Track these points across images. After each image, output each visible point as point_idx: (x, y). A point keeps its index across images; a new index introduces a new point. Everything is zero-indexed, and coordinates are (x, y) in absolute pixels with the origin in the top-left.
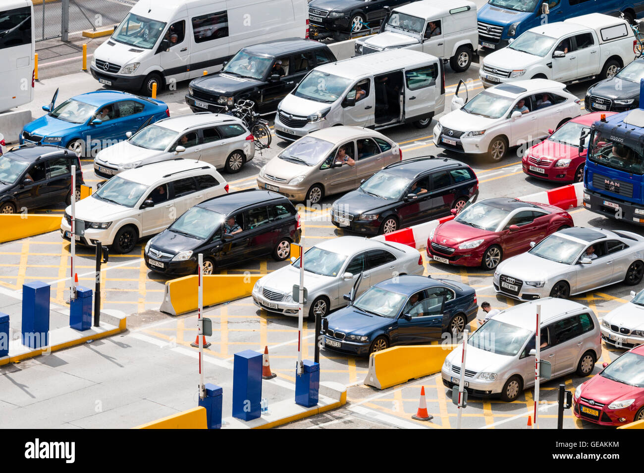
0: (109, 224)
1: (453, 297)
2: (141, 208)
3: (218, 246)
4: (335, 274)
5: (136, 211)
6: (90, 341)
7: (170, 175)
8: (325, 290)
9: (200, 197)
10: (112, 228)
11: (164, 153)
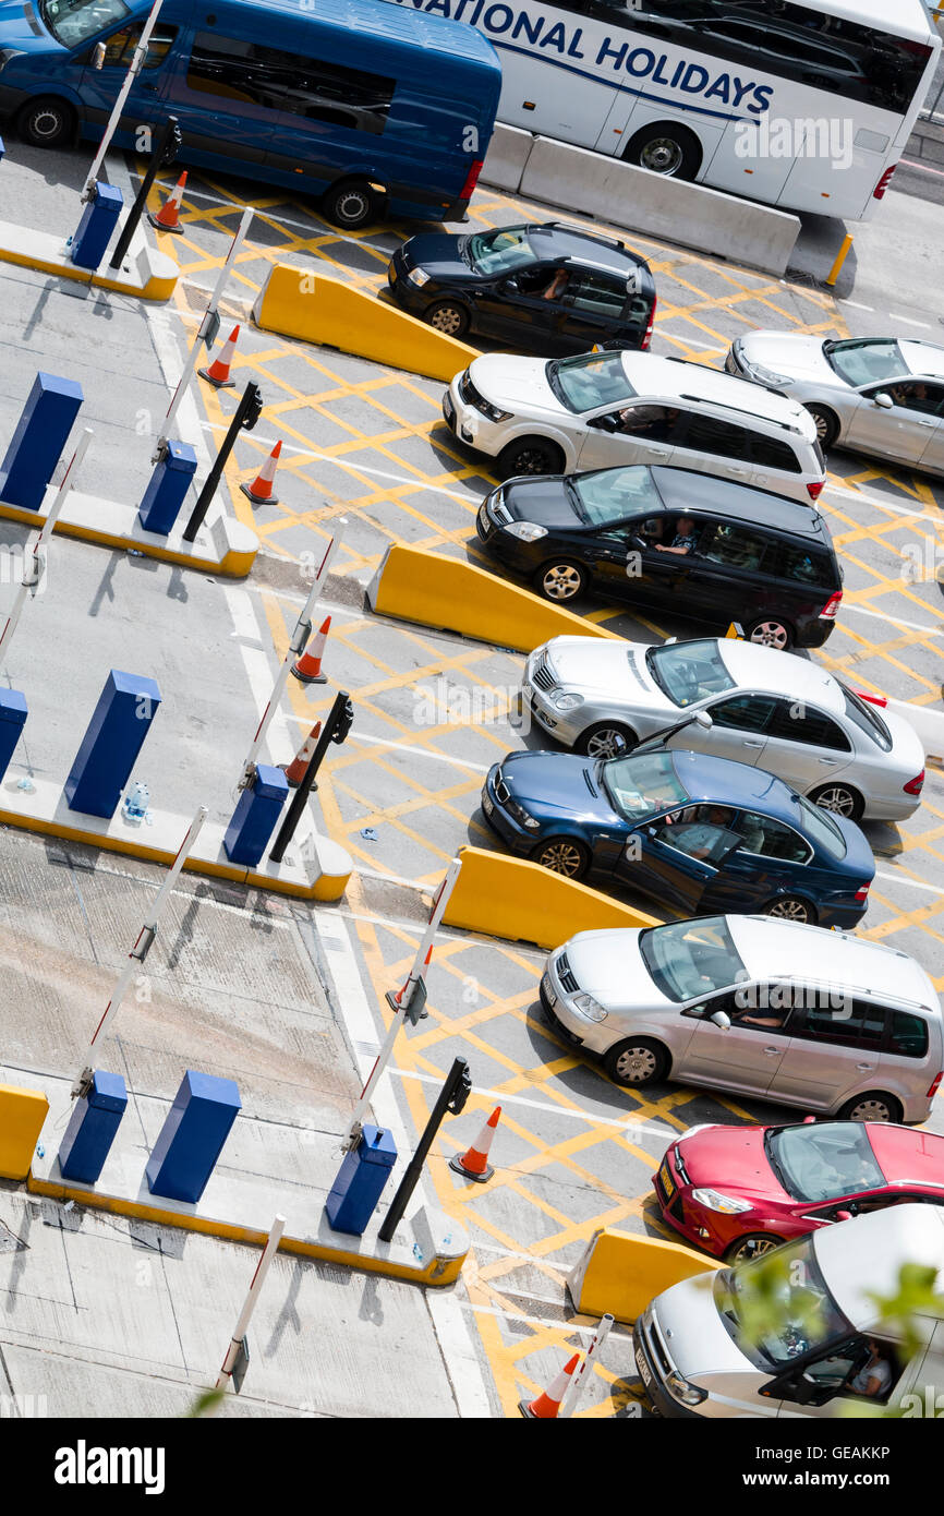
0: (507, 415)
1: (804, 860)
2: (592, 423)
3: (607, 552)
4: (686, 701)
5: (578, 423)
6: (136, 553)
7: (698, 400)
8: (636, 719)
9: (740, 472)
10: (508, 427)
11: (853, 393)
